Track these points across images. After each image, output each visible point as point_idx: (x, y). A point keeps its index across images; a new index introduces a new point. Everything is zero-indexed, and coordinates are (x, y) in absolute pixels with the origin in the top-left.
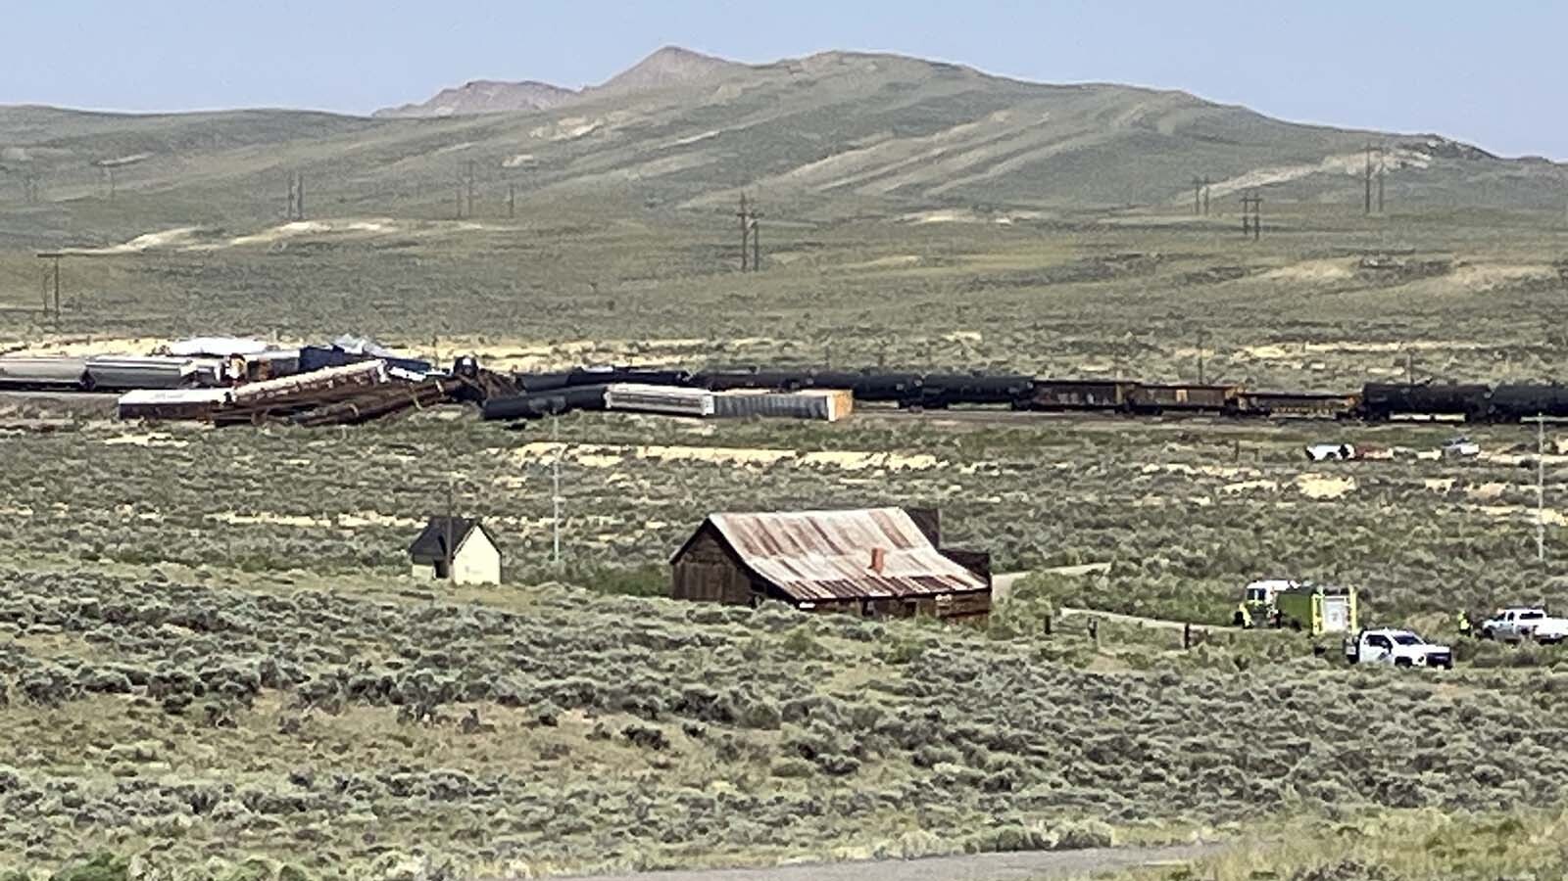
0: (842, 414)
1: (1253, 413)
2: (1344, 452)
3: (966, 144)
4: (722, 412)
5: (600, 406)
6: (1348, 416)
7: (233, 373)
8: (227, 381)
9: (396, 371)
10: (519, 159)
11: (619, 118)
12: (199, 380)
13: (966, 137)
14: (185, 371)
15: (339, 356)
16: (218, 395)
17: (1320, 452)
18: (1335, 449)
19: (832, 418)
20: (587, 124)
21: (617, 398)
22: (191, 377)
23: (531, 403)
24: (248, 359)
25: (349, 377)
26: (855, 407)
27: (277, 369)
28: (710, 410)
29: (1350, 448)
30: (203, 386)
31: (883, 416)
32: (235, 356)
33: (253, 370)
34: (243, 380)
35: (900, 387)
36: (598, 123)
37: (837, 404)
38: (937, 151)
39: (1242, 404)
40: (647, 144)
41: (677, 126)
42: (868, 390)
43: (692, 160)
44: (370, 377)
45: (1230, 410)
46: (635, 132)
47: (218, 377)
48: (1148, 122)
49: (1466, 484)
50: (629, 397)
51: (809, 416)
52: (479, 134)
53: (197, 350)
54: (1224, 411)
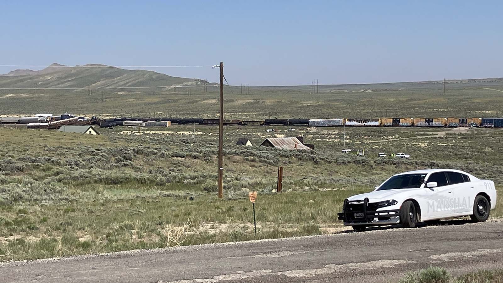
0: (169, 126)
1: (245, 124)
2: (273, 130)
3: (121, 80)
4: (146, 126)
5: (123, 125)
6: (262, 125)
7: (49, 120)
8: (47, 121)
9: (80, 119)
10: (40, 83)
11: (56, 76)
12: (42, 121)
13: (120, 79)
14: (39, 119)
15: (68, 117)
16: (47, 124)
17: (268, 131)
18: (271, 130)
19: (168, 126)
20: (50, 77)
21: (126, 123)
22: (40, 121)
23: (109, 124)
24: (51, 117)
25: (72, 120)
26: (171, 124)
27: (56, 119)
28: (144, 125)
29: (274, 130)
30: (42, 122)
31: (176, 126)
32: (48, 117)
33: (52, 119)
34: (50, 121)
35: (178, 121)
36: (52, 76)
37: (168, 124)
38: (116, 81)
39: (242, 123)
40: (62, 80)
41: (66, 77)
42: (173, 121)
43: (72, 83)
44: (76, 120)
45: (240, 124)
46: (60, 78)
47: (45, 120)
48: (151, 76)
49: (306, 135)
50: (128, 123)
51: (163, 126)
52: (30, 78)
53: (40, 116)
54: (239, 124)
